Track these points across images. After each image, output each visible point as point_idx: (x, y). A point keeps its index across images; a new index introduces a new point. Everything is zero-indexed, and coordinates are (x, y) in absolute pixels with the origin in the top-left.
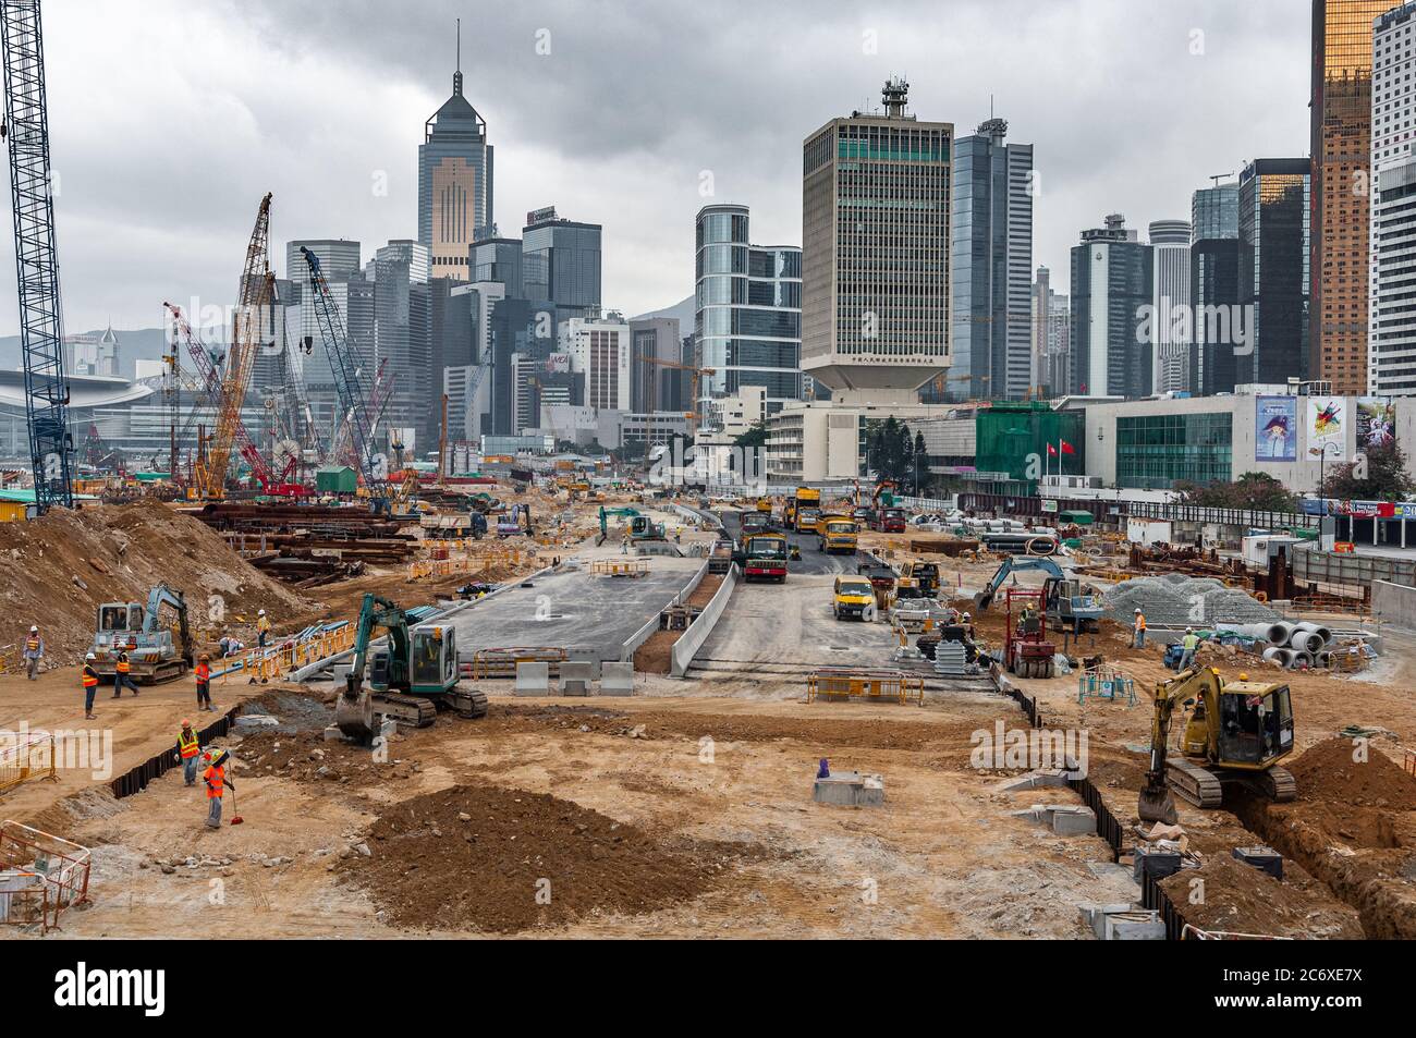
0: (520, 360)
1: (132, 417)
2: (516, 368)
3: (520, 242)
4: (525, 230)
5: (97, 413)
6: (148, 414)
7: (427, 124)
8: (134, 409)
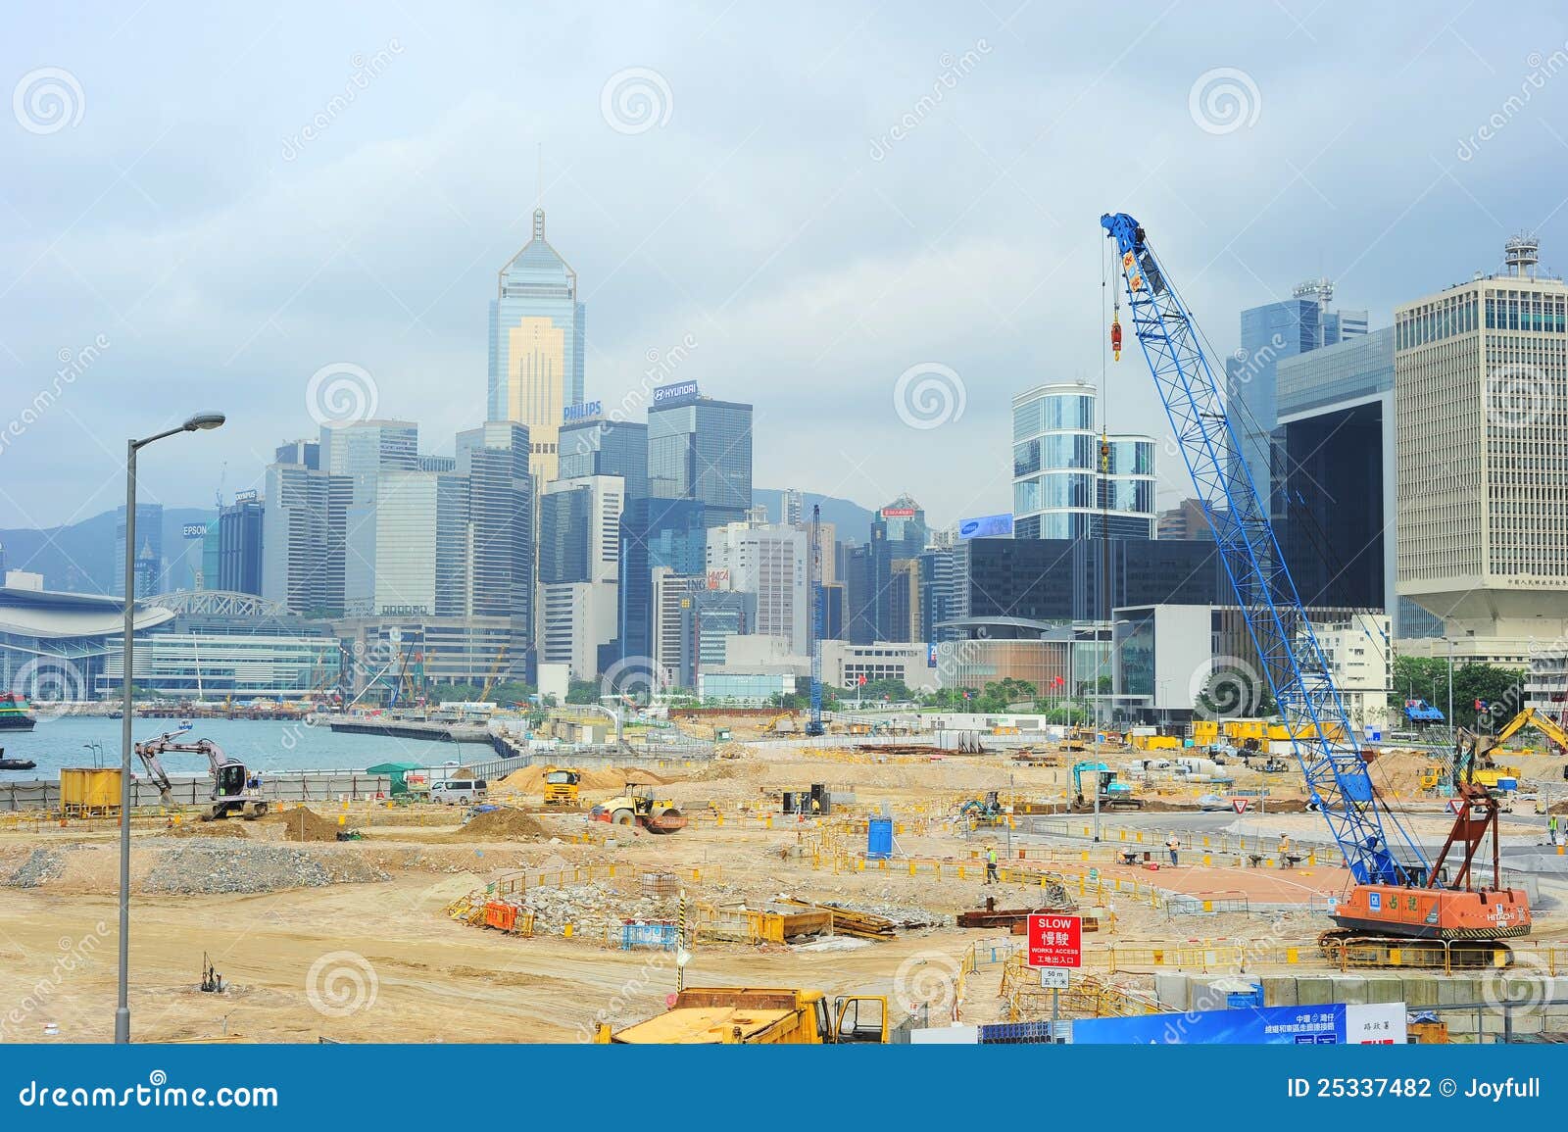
0: (665, 576)
1: (155, 649)
2: (661, 586)
3: (644, 428)
4: (651, 410)
5: (112, 643)
6: (174, 645)
7: (501, 274)
8: (156, 638)
